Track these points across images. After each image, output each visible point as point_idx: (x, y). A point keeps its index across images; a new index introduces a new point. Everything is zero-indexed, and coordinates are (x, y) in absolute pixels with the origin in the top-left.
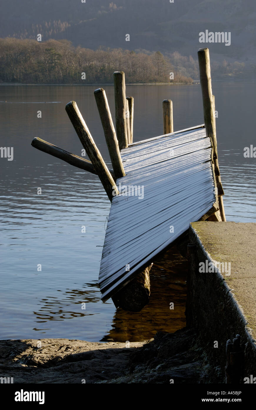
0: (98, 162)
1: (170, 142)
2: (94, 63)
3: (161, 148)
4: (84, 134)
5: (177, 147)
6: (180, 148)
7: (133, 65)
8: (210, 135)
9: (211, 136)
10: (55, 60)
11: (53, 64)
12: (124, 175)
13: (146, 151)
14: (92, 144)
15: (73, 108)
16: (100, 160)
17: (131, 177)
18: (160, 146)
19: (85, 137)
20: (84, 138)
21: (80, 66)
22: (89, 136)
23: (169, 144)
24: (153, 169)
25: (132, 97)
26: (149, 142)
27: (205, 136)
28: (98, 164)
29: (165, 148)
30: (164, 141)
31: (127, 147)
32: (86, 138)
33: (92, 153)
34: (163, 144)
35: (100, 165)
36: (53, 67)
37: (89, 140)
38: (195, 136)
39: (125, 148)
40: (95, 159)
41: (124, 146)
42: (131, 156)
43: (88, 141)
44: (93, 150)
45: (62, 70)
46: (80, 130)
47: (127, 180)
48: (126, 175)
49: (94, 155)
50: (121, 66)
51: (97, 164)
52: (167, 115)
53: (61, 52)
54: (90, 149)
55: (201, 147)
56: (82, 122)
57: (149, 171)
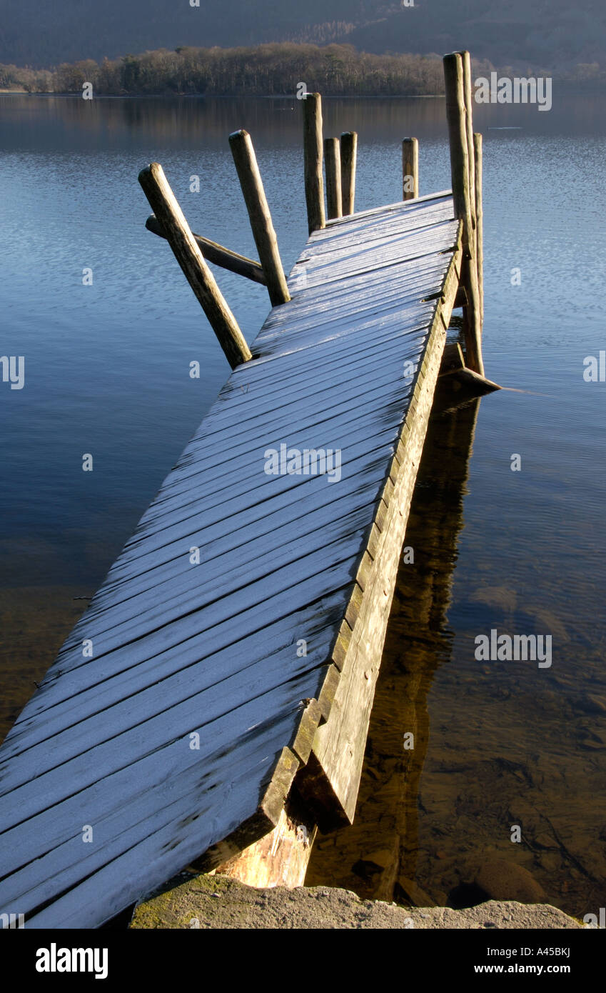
0: (206, 294)
1: (393, 224)
2: (380, 71)
3: (375, 235)
4: (176, 234)
5: (400, 236)
6: (403, 241)
7: (424, 74)
8: (460, 216)
9: (462, 218)
10: (335, 68)
11: (334, 73)
12: (286, 301)
13: (350, 239)
14: (194, 256)
15: (153, 180)
16: (209, 289)
17: (297, 306)
18: (375, 230)
19: (177, 241)
20: (177, 243)
21: (364, 74)
22: (186, 239)
23: (392, 226)
24: (340, 293)
25: (355, 133)
26: (361, 220)
27: (452, 216)
28: (207, 297)
29: (381, 236)
30: (384, 218)
31: (324, 227)
32: (180, 243)
33: (194, 274)
34: (381, 227)
35: (209, 300)
36: (334, 77)
37: (186, 249)
38: (437, 213)
39: (319, 229)
40: (201, 287)
41: (318, 226)
42: (321, 250)
43: (185, 251)
44: (196, 268)
45: (343, 78)
46: (167, 227)
47: (286, 315)
48: (292, 299)
49: (197, 277)
50: (410, 74)
51: (205, 297)
52: (408, 164)
53: (342, 58)
54: (189, 267)
55: (437, 245)
56: (172, 211)
57: (330, 296)
